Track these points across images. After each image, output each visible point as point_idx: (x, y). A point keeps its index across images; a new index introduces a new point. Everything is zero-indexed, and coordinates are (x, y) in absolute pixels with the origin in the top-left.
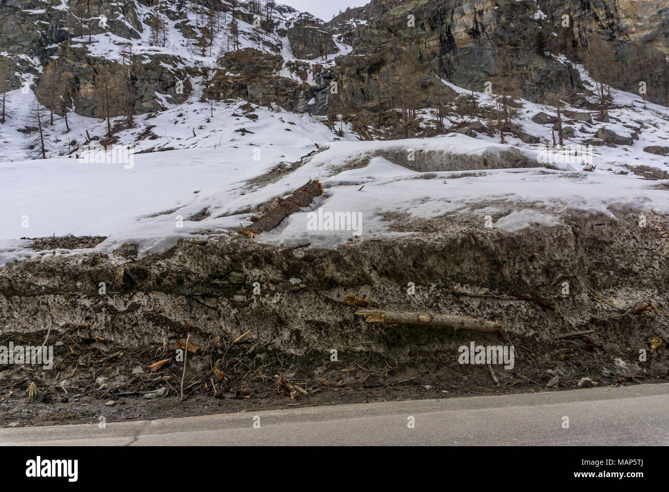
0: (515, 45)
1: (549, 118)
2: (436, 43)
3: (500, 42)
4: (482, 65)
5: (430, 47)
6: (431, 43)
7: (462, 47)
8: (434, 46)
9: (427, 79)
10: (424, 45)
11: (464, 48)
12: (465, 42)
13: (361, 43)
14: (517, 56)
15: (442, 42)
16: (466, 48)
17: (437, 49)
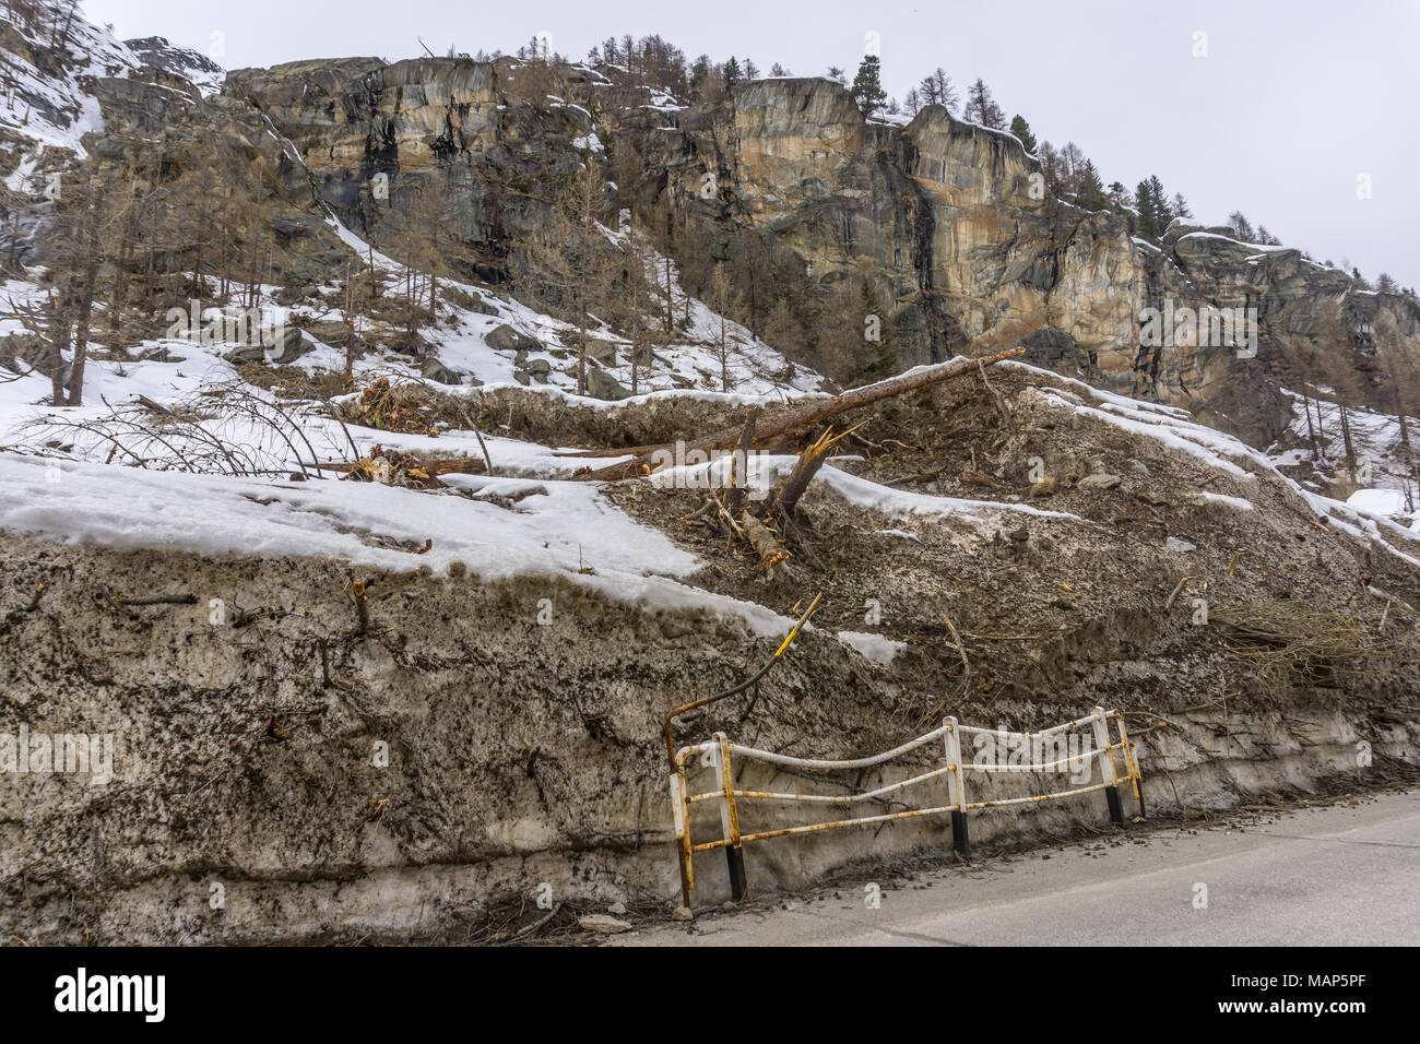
0: (523, 189)
1: (516, 338)
2: (356, 151)
3: (494, 176)
4: (445, 218)
5: (340, 157)
6: (345, 149)
7: (412, 171)
8: (350, 158)
9: (297, 219)
10: (328, 151)
11: (415, 175)
12: (421, 161)
13: (184, 120)
14: (522, 211)
15: (371, 153)
16: (419, 175)
17: (356, 165)
